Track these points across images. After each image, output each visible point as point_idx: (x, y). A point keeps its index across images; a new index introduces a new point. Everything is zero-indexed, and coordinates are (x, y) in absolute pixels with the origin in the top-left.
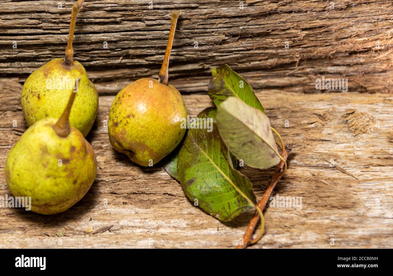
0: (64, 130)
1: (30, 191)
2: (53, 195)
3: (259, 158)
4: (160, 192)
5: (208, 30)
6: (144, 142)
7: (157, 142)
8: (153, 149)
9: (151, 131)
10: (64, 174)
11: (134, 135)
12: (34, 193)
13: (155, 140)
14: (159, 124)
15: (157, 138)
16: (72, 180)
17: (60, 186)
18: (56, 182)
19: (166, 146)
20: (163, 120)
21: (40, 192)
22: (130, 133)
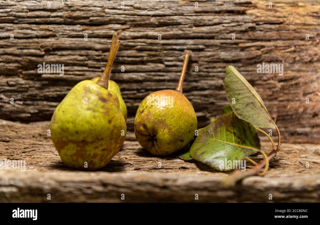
0: (104, 83)
1: (72, 123)
2: (91, 128)
3: (259, 119)
4: (176, 167)
5: (211, 74)
6: (165, 120)
7: (175, 122)
8: (172, 128)
9: (171, 111)
10: (102, 110)
11: (157, 114)
12: (75, 124)
13: (173, 120)
14: (177, 108)
15: (175, 118)
16: (108, 118)
17: (98, 119)
18: (94, 115)
19: (182, 129)
20: (180, 106)
21: (81, 123)
22: (154, 113)
